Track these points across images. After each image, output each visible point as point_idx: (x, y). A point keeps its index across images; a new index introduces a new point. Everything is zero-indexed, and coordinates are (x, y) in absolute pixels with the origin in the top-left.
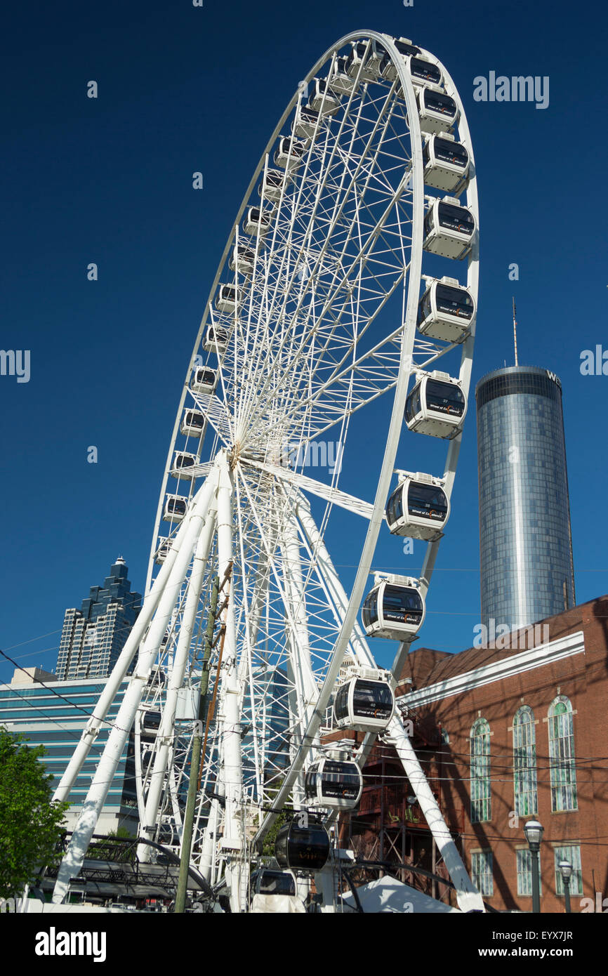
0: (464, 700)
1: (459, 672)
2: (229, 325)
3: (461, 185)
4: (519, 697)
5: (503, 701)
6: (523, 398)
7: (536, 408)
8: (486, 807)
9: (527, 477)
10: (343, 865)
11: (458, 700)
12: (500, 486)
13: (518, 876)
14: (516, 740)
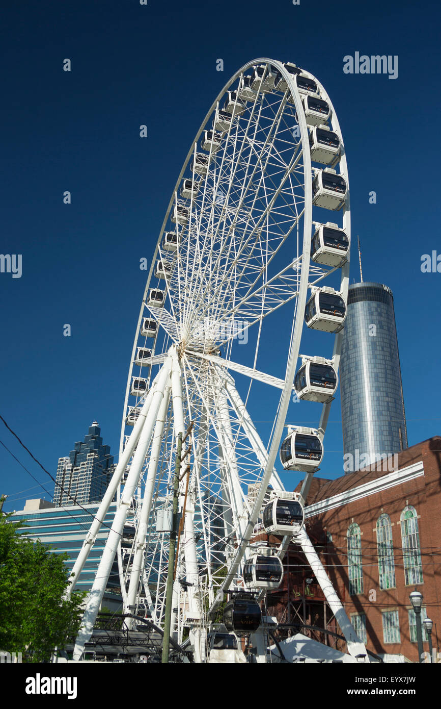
0: (341, 511)
1: (338, 492)
2: (172, 260)
3: (335, 160)
4: (380, 507)
5: (368, 511)
6: (367, 304)
7: (377, 310)
8: (359, 584)
9: (372, 357)
10: (270, 628)
11: (337, 511)
12: (354, 365)
13: (384, 630)
14: (379, 538)
